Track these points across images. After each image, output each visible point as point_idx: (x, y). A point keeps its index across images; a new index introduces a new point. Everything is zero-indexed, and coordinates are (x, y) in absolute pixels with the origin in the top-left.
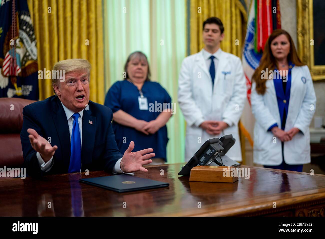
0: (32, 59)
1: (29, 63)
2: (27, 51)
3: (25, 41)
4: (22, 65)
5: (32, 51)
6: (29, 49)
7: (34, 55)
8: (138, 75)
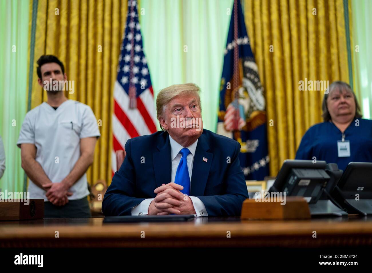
0: (258, 110)
1: (254, 114)
2: (251, 101)
3: (249, 90)
4: (247, 117)
5: (257, 101)
6: (254, 98)
7: (260, 105)
8: (342, 111)
